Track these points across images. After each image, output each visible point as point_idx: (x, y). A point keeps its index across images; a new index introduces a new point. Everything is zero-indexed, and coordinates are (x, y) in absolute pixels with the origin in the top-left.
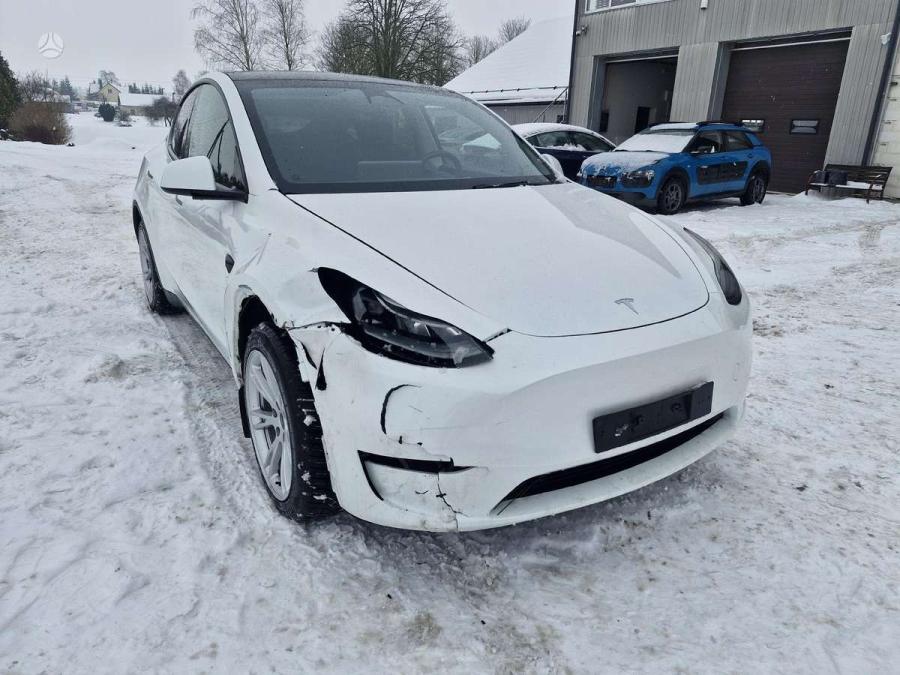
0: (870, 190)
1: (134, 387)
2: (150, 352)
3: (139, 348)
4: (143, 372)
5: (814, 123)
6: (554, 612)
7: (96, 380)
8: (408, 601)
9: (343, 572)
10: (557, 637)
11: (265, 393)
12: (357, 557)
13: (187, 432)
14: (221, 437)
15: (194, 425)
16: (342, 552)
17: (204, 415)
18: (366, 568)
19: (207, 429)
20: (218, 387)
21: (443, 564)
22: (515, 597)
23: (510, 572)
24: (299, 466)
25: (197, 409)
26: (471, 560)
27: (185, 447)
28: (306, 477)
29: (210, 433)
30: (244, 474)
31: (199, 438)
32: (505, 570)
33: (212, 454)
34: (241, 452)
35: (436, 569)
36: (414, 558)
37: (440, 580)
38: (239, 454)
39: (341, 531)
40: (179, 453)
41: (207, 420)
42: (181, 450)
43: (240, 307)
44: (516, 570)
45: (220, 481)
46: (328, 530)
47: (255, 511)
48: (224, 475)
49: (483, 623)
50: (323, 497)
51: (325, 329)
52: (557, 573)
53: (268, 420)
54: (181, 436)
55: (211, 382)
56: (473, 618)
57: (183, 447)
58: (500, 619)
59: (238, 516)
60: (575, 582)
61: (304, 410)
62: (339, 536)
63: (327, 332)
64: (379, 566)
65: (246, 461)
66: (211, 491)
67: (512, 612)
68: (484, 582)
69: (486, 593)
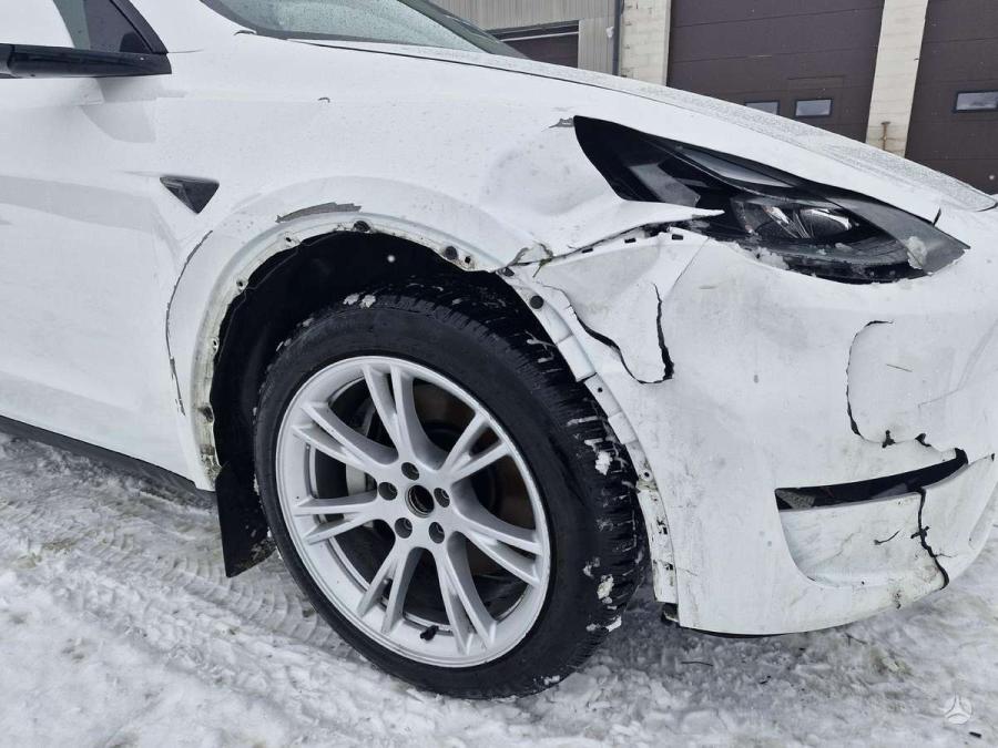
11: (355, 457)
12: (668, 717)
13: (59, 611)
14: (142, 598)
15: (62, 592)
16: (639, 717)
17: (60, 567)
18: (706, 731)
19: (94, 592)
20: (34, 512)
21: (799, 667)
22: (951, 672)
23: (896, 638)
24: (587, 571)
25: (33, 561)
26: (820, 645)
27: (84, 643)
28: (605, 589)
29: (107, 598)
30: (269, 649)
31: (98, 613)
32: (885, 636)
33: (153, 636)
34: (216, 611)
35: (796, 680)
36: (745, 678)
37: (828, 694)
38: (216, 617)
39: (598, 678)
40: (80, 657)
41: (75, 575)
42: (77, 652)
43: (240, 284)
44: (900, 630)
45: (235, 682)
46: (568, 691)
47: (381, 713)
48: (229, 667)
49: (978, 736)
50: (618, 623)
51: (653, 240)
52: (940, 613)
53: (360, 513)
54: (50, 621)
55: (12, 508)
56: (949, 734)
57: (78, 642)
58: (981, 718)
59: (360, 737)
60: (971, 615)
61: (588, 442)
62: (599, 693)
63: (659, 246)
64: (725, 716)
65: (245, 623)
66: (249, 707)
67: (975, 696)
68: (882, 669)
69: (906, 685)
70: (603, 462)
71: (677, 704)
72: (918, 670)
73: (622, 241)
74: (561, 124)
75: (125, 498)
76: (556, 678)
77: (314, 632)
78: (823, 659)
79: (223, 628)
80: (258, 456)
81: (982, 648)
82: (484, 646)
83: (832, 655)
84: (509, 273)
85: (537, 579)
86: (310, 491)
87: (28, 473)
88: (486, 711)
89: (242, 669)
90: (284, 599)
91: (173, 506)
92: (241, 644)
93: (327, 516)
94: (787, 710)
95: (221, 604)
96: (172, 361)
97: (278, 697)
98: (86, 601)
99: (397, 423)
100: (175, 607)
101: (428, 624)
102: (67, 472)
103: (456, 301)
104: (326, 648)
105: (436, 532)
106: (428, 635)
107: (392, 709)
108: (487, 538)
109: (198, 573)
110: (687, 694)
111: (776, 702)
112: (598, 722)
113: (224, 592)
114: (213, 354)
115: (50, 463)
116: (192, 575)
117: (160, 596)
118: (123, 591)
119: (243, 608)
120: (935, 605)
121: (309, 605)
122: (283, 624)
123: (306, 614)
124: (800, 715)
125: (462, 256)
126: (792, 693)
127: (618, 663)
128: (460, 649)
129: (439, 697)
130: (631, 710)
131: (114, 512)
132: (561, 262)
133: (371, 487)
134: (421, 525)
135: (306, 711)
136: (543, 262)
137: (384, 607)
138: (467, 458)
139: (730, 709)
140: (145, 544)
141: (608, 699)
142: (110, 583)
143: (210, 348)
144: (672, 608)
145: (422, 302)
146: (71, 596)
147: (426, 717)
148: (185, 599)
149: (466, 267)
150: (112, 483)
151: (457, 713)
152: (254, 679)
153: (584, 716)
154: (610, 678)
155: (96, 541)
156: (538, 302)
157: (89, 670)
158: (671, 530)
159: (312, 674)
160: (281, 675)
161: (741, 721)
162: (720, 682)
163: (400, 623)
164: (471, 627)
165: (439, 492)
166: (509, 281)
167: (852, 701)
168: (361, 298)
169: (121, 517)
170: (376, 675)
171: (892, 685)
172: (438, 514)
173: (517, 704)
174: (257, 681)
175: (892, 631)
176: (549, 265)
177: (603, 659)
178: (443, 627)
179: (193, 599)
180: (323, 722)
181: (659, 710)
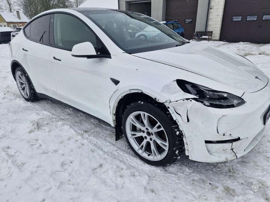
0: (209, 38)
1: (51, 131)
2: (42, 117)
3: (37, 116)
4: (47, 125)
5: (191, 20)
6: (257, 175)
7: (33, 131)
8: (217, 184)
9: (189, 180)
10: (265, 182)
11: (138, 125)
12: (188, 174)
13: (89, 144)
14: (101, 143)
15: (89, 140)
16: (183, 173)
17: (87, 136)
18: (194, 177)
19: (93, 141)
20: (80, 125)
21: (214, 169)
22: (243, 173)
23: (235, 166)
24: (174, 149)
25: (82, 134)
26: (220, 165)
27: (94, 149)
28: (177, 152)
29: (96, 142)
30: (123, 154)
31: (95, 144)
32: (233, 166)
33: (104, 149)
34: (113, 146)
35: (213, 171)
36: (204, 169)
37: (218, 174)
38: (114, 147)
39: (177, 166)
40: (93, 152)
41: (90, 137)
42: (93, 151)
43: (122, 97)
44: (236, 165)
45: (118, 158)
46: (172, 167)
47: (141, 166)
48: (116, 156)
49: (243, 184)
50: (179, 157)
51: (187, 101)
52: (246, 163)
53: (139, 134)
54: (88, 145)
55: (76, 124)
56: (238, 183)
57: (93, 149)
58: (245, 181)
59: (138, 169)
60: (252, 164)
61: (175, 130)
62: (177, 168)
63: (188, 102)
64: (198, 175)
65: (118, 149)
66: (120, 163)
67: (246, 178)
68: (230, 171)
69: (234, 174)
70: (178, 133)
71: (190, 172)
72: (237, 172)
73: (182, 100)
74: (174, 81)
75: (95, 123)
76: (169, 165)
77: (130, 152)
78: (219, 168)
79: (115, 149)
80: (123, 123)
81: (250, 170)
82: (158, 158)
83: (221, 168)
84: (164, 103)
85: (167, 149)
86: (131, 130)
87: (77, 117)
88: (158, 168)
89: (119, 157)
90: (124, 145)
91: (103, 126)
92: (118, 152)
93: (133, 134)
94: (210, 175)
95: (114, 145)
96: (110, 106)
97: (124, 162)
98: (92, 142)
99: (146, 122)
100: (107, 145)
101: (149, 153)
102: (84, 117)
103: (156, 105)
104: (132, 155)
105: (151, 139)
106: (149, 155)
107: (142, 166)
108: (159, 142)
109: (110, 139)
110: (192, 170)
111: (208, 174)
112: (176, 173)
113: (114, 143)
114: (116, 106)
115: (81, 115)
116: (109, 139)
117: (104, 143)
118: (98, 141)
119: (118, 146)
120: (246, 161)
121: (129, 147)
122: (124, 150)
123: (128, 149)
124: (212, 176)
125: (157, 99)
126: (211, 173)
127: (181, 164)
128: (154, 158)
129: (150, 165)
130: (182, 172)
131: (94, 126)
132: (173, 103)
133: (140, 130)
134: (148, 138)
135: (129, 164)
136: (170, 102)
137: (142, 150)
138: (156, 129)
139: (199, 174)
140: (100, 133)
141: (178, 169)
142: (96, 140)
143: (116, 105)
144: (188, 156)
145: (150, 105)
146: (90, 142)
147: (148, 168)
148: (108, 144)
149: (158, 101)
150: (93, 120)
151: (153, 168)
152: (121, 158)
153: (174, 171)
154: (179, 166)
155: (92, 131)
156: (169, 108)
157: (95, 154)
158: (188, 144)
159: (130, 159)
160: (125, 158)
161: (200, 176)
162: (199, 169)
163: (144, 152)
164: (156, 155)
165: (152, 133)
166: (164, 104)
167: (222, 176)
168: (141, 102)
169: (95, 127)
170: (140, 160)
171: (231, 174)
172: (151, 136)
173: (163, 168)
174: (121, 159)
175: (234, 165)
176: (170, 103)
177: (179, 163)
178: (151, 154)
179: (110, 144)
180: (132, 166)
181: (187, 172)
